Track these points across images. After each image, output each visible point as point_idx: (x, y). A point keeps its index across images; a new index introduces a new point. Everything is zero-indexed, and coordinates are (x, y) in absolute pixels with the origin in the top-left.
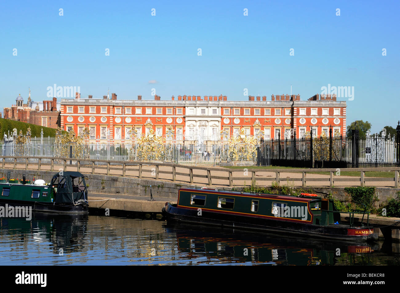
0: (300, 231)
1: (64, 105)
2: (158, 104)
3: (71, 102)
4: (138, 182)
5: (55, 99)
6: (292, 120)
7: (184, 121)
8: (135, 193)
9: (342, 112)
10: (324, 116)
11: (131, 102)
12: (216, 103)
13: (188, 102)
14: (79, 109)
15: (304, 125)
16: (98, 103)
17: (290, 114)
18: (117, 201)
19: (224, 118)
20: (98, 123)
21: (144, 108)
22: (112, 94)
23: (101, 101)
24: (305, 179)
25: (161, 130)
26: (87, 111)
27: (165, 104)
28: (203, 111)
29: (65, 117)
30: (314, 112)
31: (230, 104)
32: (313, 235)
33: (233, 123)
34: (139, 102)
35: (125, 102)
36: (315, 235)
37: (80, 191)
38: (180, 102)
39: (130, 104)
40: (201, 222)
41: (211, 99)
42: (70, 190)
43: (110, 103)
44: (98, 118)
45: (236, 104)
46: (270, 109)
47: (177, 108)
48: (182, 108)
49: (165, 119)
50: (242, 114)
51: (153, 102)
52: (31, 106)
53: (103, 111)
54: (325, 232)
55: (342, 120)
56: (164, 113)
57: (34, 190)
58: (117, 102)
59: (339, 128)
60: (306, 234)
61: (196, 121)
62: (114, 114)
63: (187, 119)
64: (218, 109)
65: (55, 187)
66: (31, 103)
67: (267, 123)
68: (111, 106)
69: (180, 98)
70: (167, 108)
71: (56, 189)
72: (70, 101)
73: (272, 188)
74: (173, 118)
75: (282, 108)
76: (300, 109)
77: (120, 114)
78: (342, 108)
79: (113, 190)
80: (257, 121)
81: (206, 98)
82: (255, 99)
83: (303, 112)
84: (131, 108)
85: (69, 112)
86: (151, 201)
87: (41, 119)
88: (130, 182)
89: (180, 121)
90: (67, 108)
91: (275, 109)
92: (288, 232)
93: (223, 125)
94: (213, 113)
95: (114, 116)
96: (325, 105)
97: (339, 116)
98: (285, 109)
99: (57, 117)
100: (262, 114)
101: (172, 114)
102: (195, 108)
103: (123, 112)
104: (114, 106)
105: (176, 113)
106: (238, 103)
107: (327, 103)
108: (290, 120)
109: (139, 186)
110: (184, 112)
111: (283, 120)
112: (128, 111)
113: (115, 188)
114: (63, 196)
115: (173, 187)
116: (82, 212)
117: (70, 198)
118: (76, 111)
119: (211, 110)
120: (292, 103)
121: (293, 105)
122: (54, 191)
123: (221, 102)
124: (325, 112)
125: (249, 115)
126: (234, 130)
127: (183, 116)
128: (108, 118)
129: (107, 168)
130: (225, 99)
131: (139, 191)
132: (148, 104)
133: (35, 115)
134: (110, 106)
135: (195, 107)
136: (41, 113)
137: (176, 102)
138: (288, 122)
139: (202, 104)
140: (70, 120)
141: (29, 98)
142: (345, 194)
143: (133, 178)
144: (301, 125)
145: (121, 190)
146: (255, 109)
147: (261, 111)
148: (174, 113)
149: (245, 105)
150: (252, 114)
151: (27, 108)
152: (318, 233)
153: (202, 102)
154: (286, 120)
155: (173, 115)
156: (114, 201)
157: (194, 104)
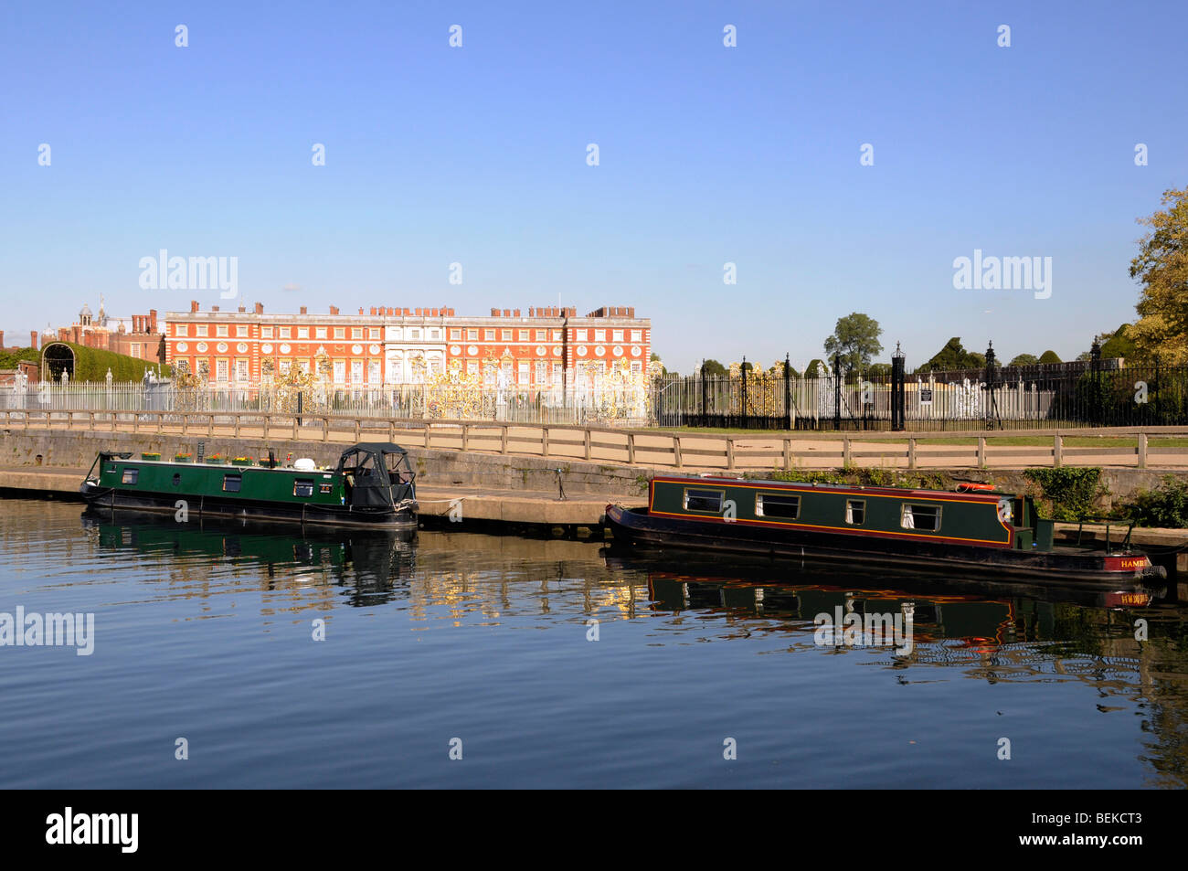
0: (981, 562)
1: (171, 323)
2: (338, 321)
3: (183, 318)
4: (504, 463)
5: (153, 313)
6: (565, 349)
7: (384, 351)
8: (499, 484)
9: (644, 336)
10: (616, 342)
11: (290, 317)
12: (438, 319)
13: (388, 318)
14: (198, 329)
15: (584, 358)
16: (233, 319)
17: (562, 340)
18: (483, 502)
19: (451, 346)
20: (232, 353)
21: (312, 328)
22: (257, 304)
23: (237, 316)
24: (916, 452)
25: (343, 366)
26: (212, 333)
27: (349, 321)
28: (416, 333)
29: (174, 344)
30: (600, 336)
31: (462, 323)
32: (1017, 571)
33: (467, 355)
34: (304, 317)
35: (278, 317)
36: (1024, 572)
37: (402, 482)
38: (376, 318)
39: (287, 321)
40: (715, 546)
41: (427, 313)
42: (385, 481)
43: (253, 320)
44: (232, 346)
45: (472, 323)
46: (528, 331)
47: (370, 329)
48: (379, 329)
49: (349, 347)
50: (482, 339)
51: (329, 318)
52: (105, 325)
53: (242, 332)
54: (1049, 565)
55: (644, 349)
56: (348, 336)
57: (298, 480)
58: (264, 317)
59: (640, 363)
60: (998, 570)
61: (403, 351)
62: (260, 338)
63: (387, 347)
64: (440, 330)
65: (347, 475)
66: (105, 319)
67: (524, 355)
68: (255, 324)
69: (373, 312)
70: (353, 329)
71: (351, 478)
72: (181, 315)
73: (843, 472)
74: (363, 345)
75: (548, 329)
76: (578, 330)
77: (270, 339)
78: (644, 329)
79: (446, 477)
80: (507, 351)
81: (418, 311)
82: (502, 313)
83: (582, 336)
84: (290, 328)
85: (181, 335)
86: (559, 500)
87: (129, 346)
88: (485, 463)
89: (375, 350)
90: (178, 329)
91: (537, 331)
92: (949, 565)
93: (449, 357)
94: (434, 337)
95: (261, 341)
96: (618, 324)
97: (639, 342)
98: (554, 331)
99: (158, 343)
100: (516, 339)
101: (361, 338)
102: (402, 329)
103: (276, 335)
104: (259, 324)
105: (368, 336)
106: (475, 320)
107: (621, 321)
108: (561, 349)
109: (509, 471)
110: (383, 334)
111: (549, 349)
112: (285, 333)
113: (450, 473)
114: (370, 491)
115: (594, 471)
116: (410, 525)
117: (385, 497)
118: (192, 333)
119: (429, 331)
120: (564, 321)
121: (566, 323)
122: (347, 483)
123: (446, 319)
124: (618, 336)
125: (493, 341)
126: (469, 366)
127: (380, 342)
128: (250, 345)
129: (425, 435)
130: (451, 313)
131: (509, 480)
132: (319, 321)
133: (118, 340)
134: (253, 324)
135: (402, 327)
136: (130, 337)
137: (367, 318)
138: (558, 352)
139: (413, 322)
140: (182, 348)
141: (101, 312)
142: (1027, 483)
143: (490, 454)
144: (579, 358)
145: (464, 478)
146: (503, 330)
147: (513, 333)
148: (366, 336)
149: (487, 323)
150: (499, 338)
151: (100, 329)
152: (1030, 567)
153: (413, 319)
154: (555, 349)
155: (364, 340)
156: (476, 501)
157: (399, 322)
